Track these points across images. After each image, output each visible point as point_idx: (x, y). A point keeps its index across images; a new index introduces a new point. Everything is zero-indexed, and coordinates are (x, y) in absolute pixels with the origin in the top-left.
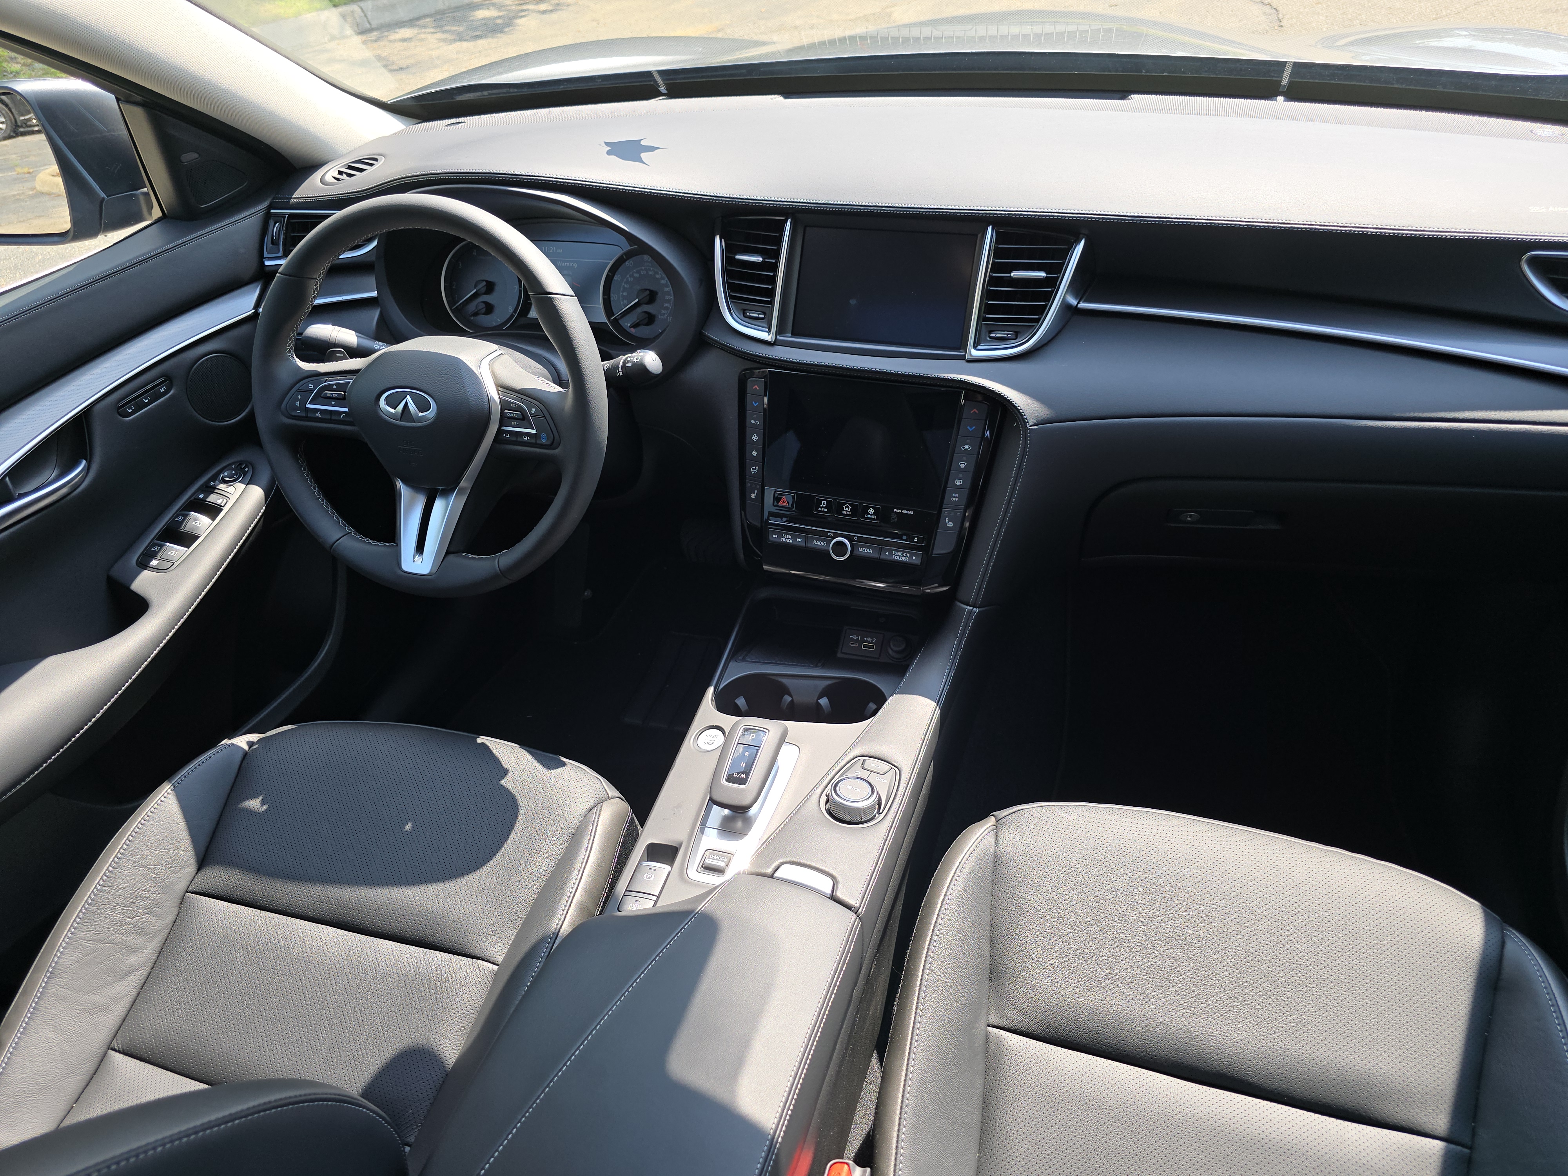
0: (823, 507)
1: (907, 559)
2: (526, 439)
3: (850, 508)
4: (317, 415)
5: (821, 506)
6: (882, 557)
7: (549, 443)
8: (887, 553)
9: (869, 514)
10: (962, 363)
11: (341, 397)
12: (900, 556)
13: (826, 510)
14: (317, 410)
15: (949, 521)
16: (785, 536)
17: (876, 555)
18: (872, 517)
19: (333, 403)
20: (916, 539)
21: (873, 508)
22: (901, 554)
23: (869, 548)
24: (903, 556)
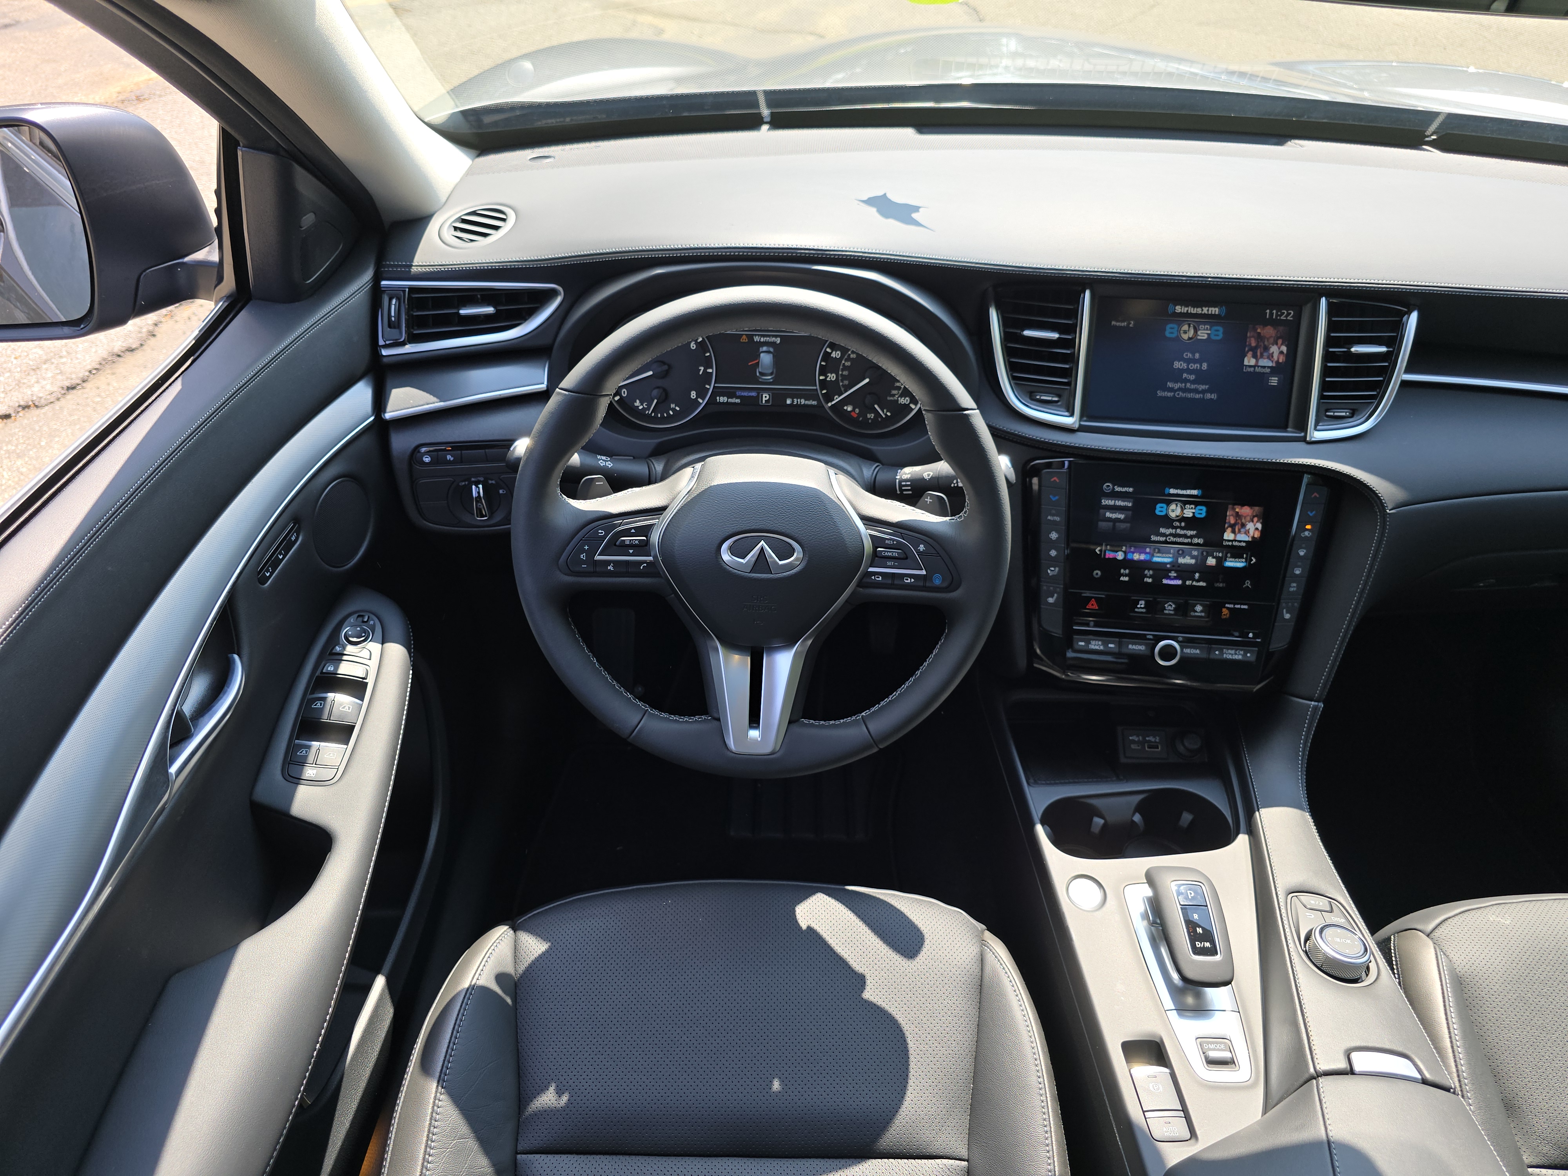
0: (1141, 608)
1: (1240, 657)
2: (909, 581)
3: (1173, 606)
4: (609, 568)
5: (1139, 606)
6: (1212, 656)
7: (945, 585)
8: (1217, 652)
9: (1197, 612)
10: (1302, 445)
11: (644, 544)
12: (1232, 654)
13: (1144, 610)
14: (608, 563)
15: (1287, 613)
16: (1093, 642)
17: (1205, 656)
18: (1199, 614)
19: (631, 551)
20: (1251, 635)
21: (1201, 605)
22: (1233, 652)
23: (1196, 648)
24: (1236, 654)
